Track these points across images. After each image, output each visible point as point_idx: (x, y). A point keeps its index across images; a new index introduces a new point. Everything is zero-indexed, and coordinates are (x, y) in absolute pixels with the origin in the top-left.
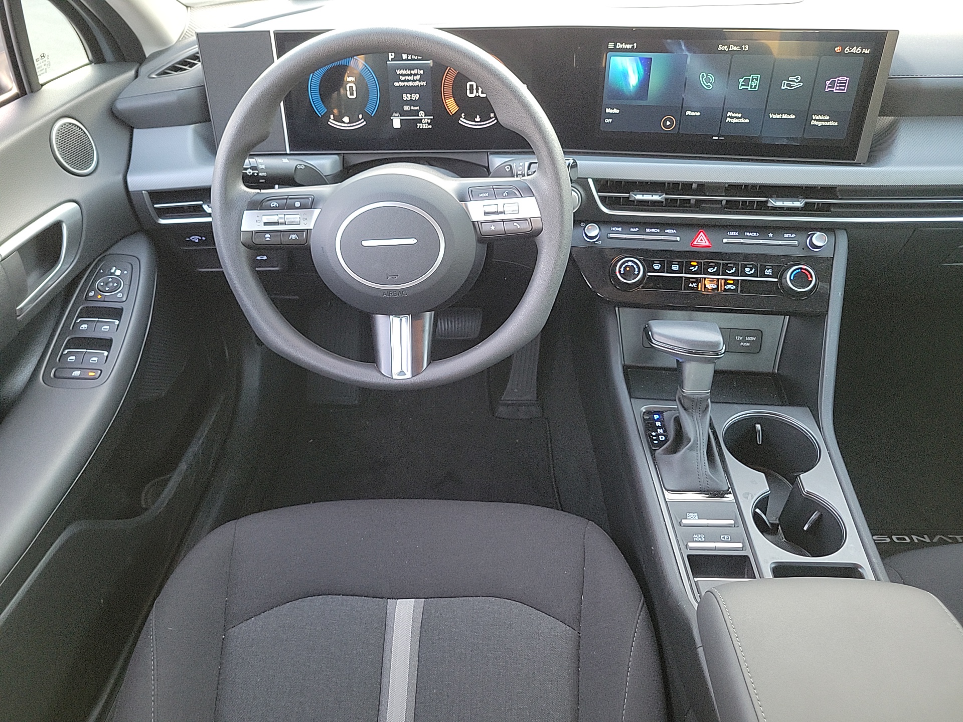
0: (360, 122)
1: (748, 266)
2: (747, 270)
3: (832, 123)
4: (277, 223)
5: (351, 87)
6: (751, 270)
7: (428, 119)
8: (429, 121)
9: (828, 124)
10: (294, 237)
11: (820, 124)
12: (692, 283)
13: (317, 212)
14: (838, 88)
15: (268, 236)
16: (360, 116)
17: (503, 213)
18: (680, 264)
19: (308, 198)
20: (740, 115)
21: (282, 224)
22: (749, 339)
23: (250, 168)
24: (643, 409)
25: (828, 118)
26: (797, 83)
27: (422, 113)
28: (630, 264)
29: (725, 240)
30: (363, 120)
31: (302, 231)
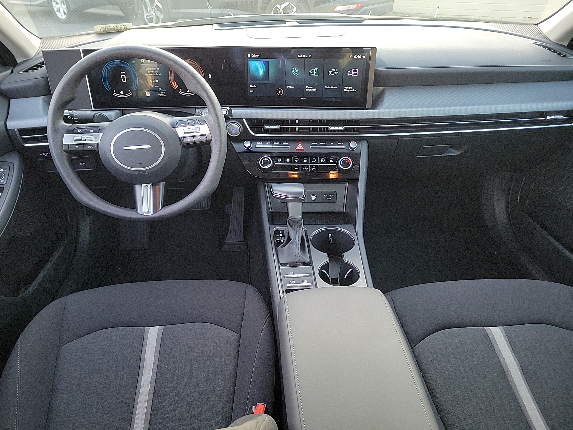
0: (129, 94)
1: (322, 158)
2: (322, 160)
3: (354, 90)
4: (81, 140)
5: (123, 77)
6: (323, 160)
7: (164, 92)
8: (164, 93)
9: (352, 91)
10: (90, 147)
11: (348, 91)
12: (296, 167)
13: (102, 134)
14: (354, 74)
15: (77, 146)
16: (129, 91)
17: (193, 132)
18: (290, 159)
19: (97, 128)
20: (312, 87)
21: (84, 140)
22: (330, 196)
23: (69, 115)
24: (275, 229)
25: (351, 88)
26: (335, 72)
27: (160, 89)
28: (266, 159)
29: (311, 147)
30: (130, 93)
31: (94, 144)
